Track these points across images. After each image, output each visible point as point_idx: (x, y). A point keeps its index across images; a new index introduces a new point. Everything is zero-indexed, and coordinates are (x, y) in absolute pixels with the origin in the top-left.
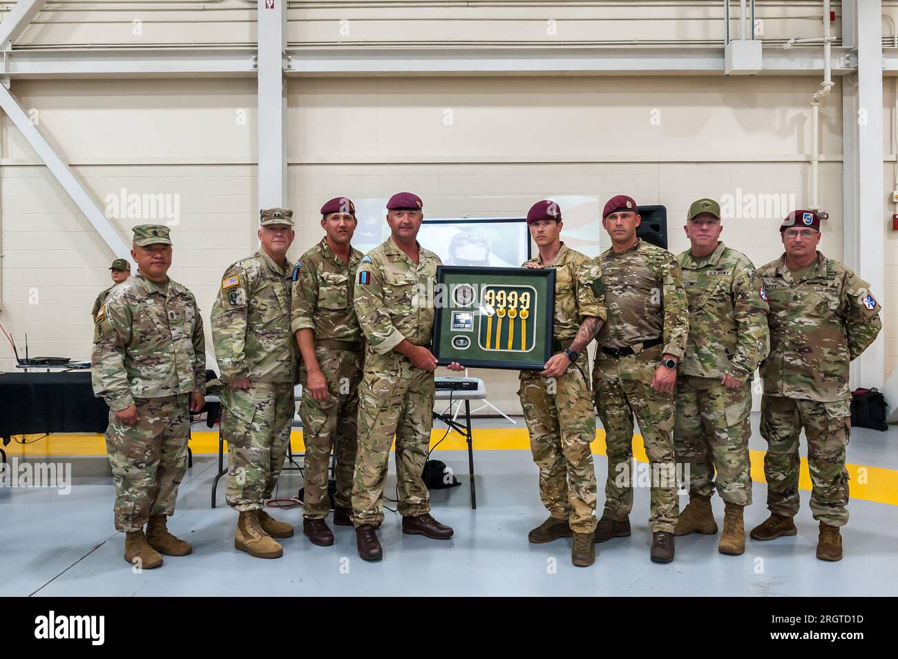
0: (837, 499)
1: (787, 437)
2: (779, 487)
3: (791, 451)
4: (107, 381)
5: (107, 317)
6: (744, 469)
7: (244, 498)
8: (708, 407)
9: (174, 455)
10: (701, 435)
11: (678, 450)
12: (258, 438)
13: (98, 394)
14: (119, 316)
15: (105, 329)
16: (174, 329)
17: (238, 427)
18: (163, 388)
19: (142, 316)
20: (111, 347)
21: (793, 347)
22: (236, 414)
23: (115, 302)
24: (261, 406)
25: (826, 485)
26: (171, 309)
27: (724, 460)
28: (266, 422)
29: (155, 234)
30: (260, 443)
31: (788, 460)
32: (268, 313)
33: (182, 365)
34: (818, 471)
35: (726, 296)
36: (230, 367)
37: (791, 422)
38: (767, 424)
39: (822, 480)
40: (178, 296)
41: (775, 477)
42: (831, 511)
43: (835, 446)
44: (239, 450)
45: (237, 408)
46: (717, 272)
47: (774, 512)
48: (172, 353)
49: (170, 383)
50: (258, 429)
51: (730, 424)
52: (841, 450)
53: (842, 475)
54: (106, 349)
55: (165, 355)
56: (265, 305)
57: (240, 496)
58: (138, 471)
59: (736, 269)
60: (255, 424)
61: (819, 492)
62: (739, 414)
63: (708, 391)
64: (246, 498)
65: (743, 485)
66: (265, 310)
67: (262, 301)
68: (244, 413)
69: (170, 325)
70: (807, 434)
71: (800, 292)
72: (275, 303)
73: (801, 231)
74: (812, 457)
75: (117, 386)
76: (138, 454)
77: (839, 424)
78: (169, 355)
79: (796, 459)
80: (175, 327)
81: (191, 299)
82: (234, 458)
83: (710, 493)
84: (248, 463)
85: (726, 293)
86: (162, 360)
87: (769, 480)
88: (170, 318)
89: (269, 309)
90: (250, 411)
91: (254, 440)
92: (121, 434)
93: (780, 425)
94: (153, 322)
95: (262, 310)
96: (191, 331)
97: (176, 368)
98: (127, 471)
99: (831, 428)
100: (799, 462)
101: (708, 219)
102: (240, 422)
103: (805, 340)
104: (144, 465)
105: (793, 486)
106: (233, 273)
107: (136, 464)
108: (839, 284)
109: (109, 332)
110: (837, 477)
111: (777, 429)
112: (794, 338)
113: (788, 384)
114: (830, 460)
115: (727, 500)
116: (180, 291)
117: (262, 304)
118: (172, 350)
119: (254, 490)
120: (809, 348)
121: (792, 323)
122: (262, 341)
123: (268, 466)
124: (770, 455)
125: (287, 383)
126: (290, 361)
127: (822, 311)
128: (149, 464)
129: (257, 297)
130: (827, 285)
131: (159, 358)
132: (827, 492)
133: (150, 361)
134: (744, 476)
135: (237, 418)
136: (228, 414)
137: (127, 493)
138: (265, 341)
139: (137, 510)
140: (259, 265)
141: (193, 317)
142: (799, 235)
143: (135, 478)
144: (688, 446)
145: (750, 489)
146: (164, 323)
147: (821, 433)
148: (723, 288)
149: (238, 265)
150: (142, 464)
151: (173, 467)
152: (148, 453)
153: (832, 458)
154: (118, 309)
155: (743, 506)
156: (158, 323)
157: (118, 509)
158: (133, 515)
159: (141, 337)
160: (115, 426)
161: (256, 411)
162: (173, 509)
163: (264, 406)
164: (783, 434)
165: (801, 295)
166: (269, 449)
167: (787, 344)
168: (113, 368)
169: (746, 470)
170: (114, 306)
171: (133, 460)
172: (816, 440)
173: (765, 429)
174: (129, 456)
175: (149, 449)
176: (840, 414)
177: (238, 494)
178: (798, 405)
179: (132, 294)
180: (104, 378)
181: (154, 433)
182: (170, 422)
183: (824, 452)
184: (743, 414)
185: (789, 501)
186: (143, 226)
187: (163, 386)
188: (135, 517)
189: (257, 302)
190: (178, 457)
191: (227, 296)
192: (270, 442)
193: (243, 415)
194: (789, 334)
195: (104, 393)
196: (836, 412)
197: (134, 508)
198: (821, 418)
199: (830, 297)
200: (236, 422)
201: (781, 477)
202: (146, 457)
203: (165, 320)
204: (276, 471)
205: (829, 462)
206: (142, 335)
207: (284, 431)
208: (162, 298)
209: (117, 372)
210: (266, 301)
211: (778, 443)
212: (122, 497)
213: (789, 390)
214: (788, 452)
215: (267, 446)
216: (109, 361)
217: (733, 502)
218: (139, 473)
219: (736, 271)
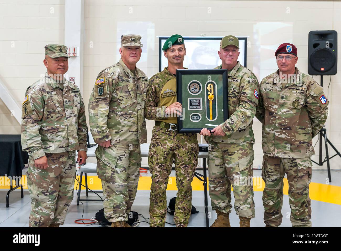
0: (304, 216)
1: (276, 180)
2: (270, 209)
3: (278, 188)
4: (29, 142)
5: (29, 102)
6: (249, 196)
7: (115, 213)
8: (228, 160)
9: (66, 188)
10: (224, 177)
11: (211, 186)
12: (120, 177)
13: (24, 149)
14: (36, 102)
15: (29, 110)
16: (67, 111)
17: (107, 171)
18: (60, 147)
19: (49, 102)
20: (32, 121)
21: (280, 127)
22: (105, 163)
23: (34, 93)
24: (120, 158)
25: (297, 208)
26: (66, 98)
27: (238, 191)
28: (124, 167)
29: (61, 50)
30: (121, 181)
31: (276, 194)
32: (123, 102)
33: (71, 134)
34: (293, 200)
35: (237, 94)
36: (96, 134)
37: (278, 171)
38: (265, 171)
39: (295, 205)
40: (70, 90)
41: (268, 203)
42: (301, 223)
43: (302, 185)
44: (108, 184)
45: (106, 159)
46: (233, 80)
47: (268, 224)
48: (65, 126)
49: (64, 144)
50: (119, 172)
51: (241, 170)
52: (306, 187)
53: (306, 202)
54: (29, 122)
55: (62, 127)
56: (123, 97)
57: (112, 212)
58: (45, 197)
59: (243, 79)
60: (117, 169)
61: (294, 212)
62: (246, 163)
63: (228, 151)
64: (116, 213)
65: (249, 206)
66: (122, 100)
67: (120, 95)
68: (110, 162)
69: (65, 108)
70: (288, 178)
71: (285, 94)
72: (128, 96)
73: (285, 56)
74: (290, 192)
75: (35, 145)
76: (45, 187)
77: (305, 172)
78: (64, 127)
79: (280, 193)
80: (67, 109)
81: (77, 92)
82: (106, 190)
83: (229, 212)
84: (114, 192)
85: (237, 92)
86: (60, 130)
87: (265, 205)
88: (65, 103)
89: (125, 99)
90: (114, 161)
91: (117, 179)
92: (35, 174)
93: (272, 172)
94: (55, 106)
95: (120, 100)
96: (77, 112)
97: (68, 135)
98: (39, 197)
99: (301, 174)
100: (283, 195)
101: (232, 48)
102: (108, 167)
103: (287, 123)
104: (48, 194)
105: (278, 209)
106: (103, 76)
107: (43, 193)
108: (305, 89)
109: (31, 112)
110: (304, 203)
111: (270, 175)
112: (280, 122)
113: (278, 150)
114: (299, 193)
115: (241, 215)
116: (71, 87)
117: (121, 96)
118: (66, 124)
119: (120, 208)
120: (290, 127)
121: (280, 113)
122: (121, 120)
123: (127, 194)
124: (266, 190)
125: (136, 145)
126: (137, 131)
127: (296, 105)
128: (51, 193)
129: (117, 92)
130: (299, 89)
131: (58, 129)
132: (298, 212)
133: (53, 130)
134: (250, 200)
135: (106, 165)
136: (101, 163)
137: (37, 209)
138: (122, 120)
139: (42, 221)
140: (119, 70)
141: (79, 103)
142: (284, 59)
143: (42, 202)
144: (217, 183)
145: (254, 208)
146: (61, 106)
147: (295, 177)
148: (235, 89)
149: (106, 71)
150: (47, 193)
151: (66, 195)
152: (51, 187)
153: (301, 192)
154: (36, 97)
155: (250, 219)
156: (58, 107)
157: (32, 217)
158: (39, 223)
159: (48, 115)
160: (32, 168)
161: (117, 161)
162: (64, 221)
163: (122, 157)
164: (273, 178)
165: (286, 95)
166: (126, 184)
167: (277, 125)
168: (33, 134)
169: (251, 197)
170: (34, 96)
171: (42, 190)
172: (292, 182)
173: (264, 175)
174: (39, 187)
175: (52, 184)
176: (306, 166)
177: (110, 211)
178: (282, 161)
179: (43, 88)
180: (28, 140)
181: (55, 174)
182: (65, 168)
183: (296, 189)
184: (248, 163)
185: (275, 218)
186: (53, 45)
187: (60, 146)
188: (41, 224)
189: (118, 95)
190: (69, 190)
191: (97, 89)
192: (127, 179)
193: (109, 164)
194: (278, 119)
195: (28, 149)
196: (303, 165)
197: (40, 219)
198: (294, 169)
199: (300, 97)
200: (106, 168)
201: (271, 203)
202: (50, 189)
203: (62, 104)
204: (132, 198)
205: (299, 194)
206: (48, 113)
207: (136, 174)
208: (61, 91)
209: (35, 137)
210: (122, 95)
211: (272, 183)
212: (34, 211)
213: (278, 153)
214: (276, 188)
215: (125, 182)
216: (30, 129)
217: (244, 216)
218: (45, 199)
219: (242, 80)
